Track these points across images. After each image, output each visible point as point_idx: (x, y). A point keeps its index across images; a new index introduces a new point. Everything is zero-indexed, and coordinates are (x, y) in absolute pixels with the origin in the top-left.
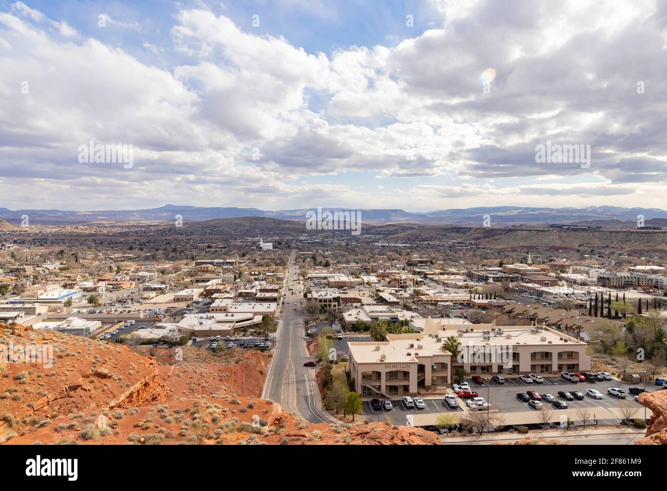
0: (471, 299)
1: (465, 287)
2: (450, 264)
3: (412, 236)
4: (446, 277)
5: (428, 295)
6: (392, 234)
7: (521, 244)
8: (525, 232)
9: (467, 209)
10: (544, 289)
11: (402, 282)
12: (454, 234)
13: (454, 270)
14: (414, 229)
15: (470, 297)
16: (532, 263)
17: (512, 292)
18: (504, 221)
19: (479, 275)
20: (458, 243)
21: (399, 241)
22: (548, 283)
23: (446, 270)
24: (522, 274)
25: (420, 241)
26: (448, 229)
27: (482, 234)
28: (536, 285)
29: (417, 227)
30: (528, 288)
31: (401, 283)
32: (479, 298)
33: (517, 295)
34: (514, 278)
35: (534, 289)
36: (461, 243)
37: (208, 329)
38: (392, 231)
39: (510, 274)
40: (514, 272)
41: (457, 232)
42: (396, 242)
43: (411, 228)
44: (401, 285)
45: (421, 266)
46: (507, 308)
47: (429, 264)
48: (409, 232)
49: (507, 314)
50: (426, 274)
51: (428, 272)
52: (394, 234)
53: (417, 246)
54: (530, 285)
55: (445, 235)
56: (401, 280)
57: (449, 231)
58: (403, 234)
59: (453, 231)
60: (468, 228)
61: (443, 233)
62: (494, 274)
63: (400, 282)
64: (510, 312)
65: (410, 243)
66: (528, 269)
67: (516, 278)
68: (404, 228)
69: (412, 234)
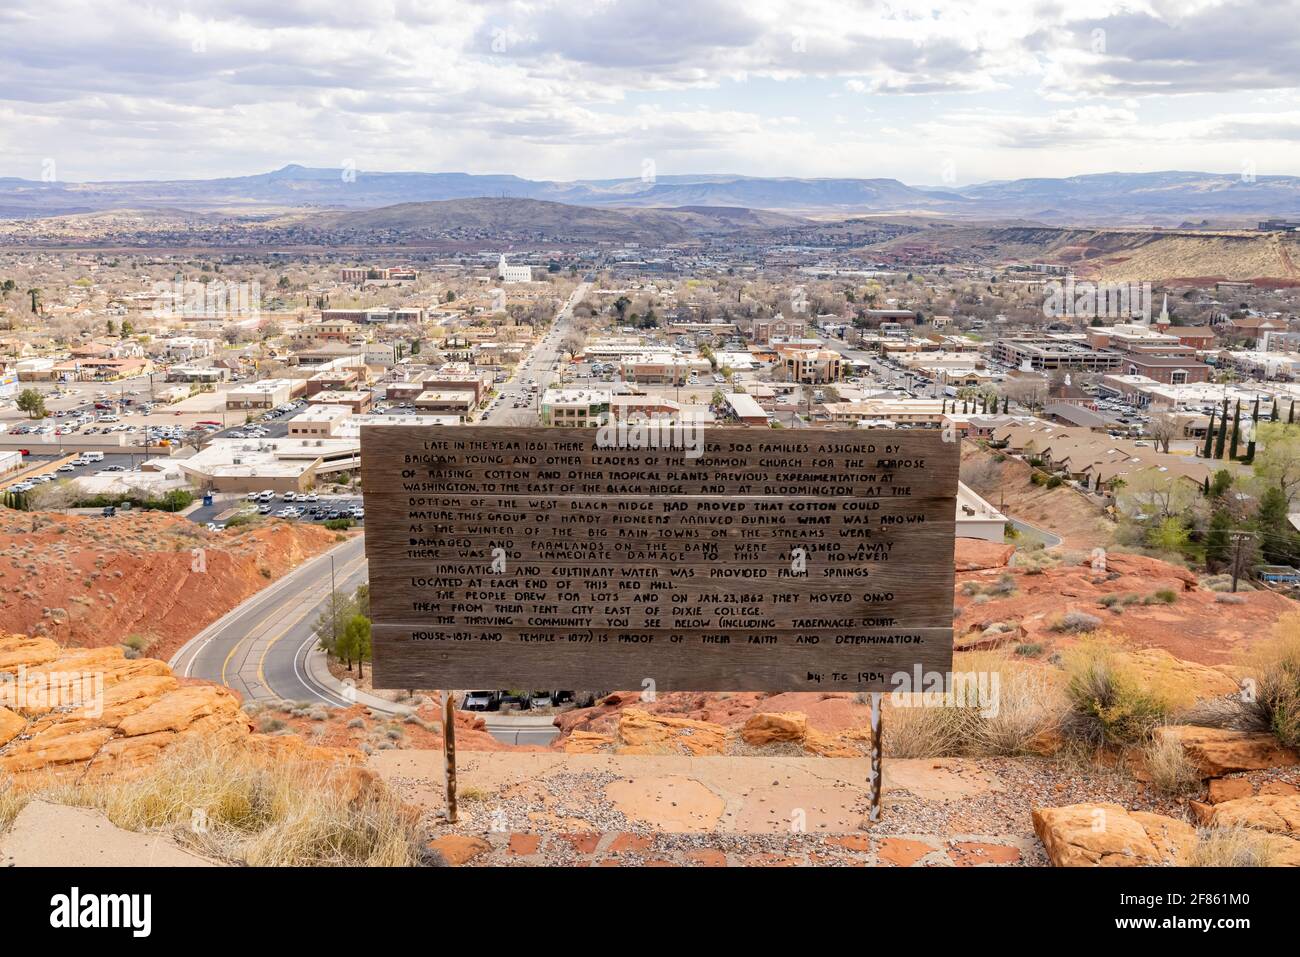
0: (944, 412)
1: (968, 382)
2: (965, 325)
3: (905, 250)
4: (933, 356)
5: (847, 400)
6: (858, 245)
7: (1180, 273)
8: (1194, 242)
9: (1070, 179)
10: (1163, 389)
11: (808, 368)
12: (1014, 246)
13: (965, 340)
14: (917, 230)
15: (942, 408)
16: (1169, 322)
17: (1066, 396)
18: (1165, 212)
19: (1018, 354)
20: (1019, 269)
21: (870, 262)
22: (1184, 374)
23: (944, 340)
24: (1129, 352)
25: (924, 264)
26: (1001, 233)
27: (1084, 245)
28: (1144, 379)
29: (926, 226)
30: (1122, 385)
31: (804, 371)
32: (965, 412)
33: (1081, 404)
34: (1106, 360)
35: (1133, 389)
36: (1028, 269)
37: (249, 475)
38: (859, 237)
39: (1099, 350)
40: (1111, 346)
41: (1025, 240)
42: (862, 265)
43: (911, 230)
44: (805, 376)
45: (888, 328)
46: (998, 436)
47: (910, 322)
48: (902, 239)
49: (991, 450)
50: (886, 349)
51: (890, 345)
52: (863, 245)
53: (910, 277)
54: (1129, 379)
55: (992, 247)
56: (805, 364)
57: (1005, 237)
58: (884, 245)
59: (1013, 238)
60: (1052, 230)
61: (989, 244)
62: (1061, 350)
63: (801, 368)
64: (1002, 445)
65: (896, 269)
66: (1146, 337)
67: (1111, 360)
68: (892, 230)
69: (906, 244)
